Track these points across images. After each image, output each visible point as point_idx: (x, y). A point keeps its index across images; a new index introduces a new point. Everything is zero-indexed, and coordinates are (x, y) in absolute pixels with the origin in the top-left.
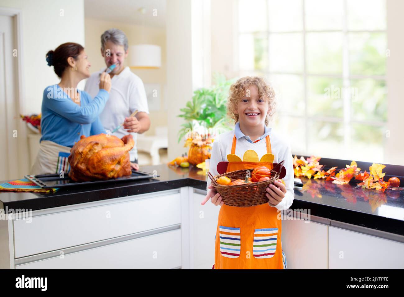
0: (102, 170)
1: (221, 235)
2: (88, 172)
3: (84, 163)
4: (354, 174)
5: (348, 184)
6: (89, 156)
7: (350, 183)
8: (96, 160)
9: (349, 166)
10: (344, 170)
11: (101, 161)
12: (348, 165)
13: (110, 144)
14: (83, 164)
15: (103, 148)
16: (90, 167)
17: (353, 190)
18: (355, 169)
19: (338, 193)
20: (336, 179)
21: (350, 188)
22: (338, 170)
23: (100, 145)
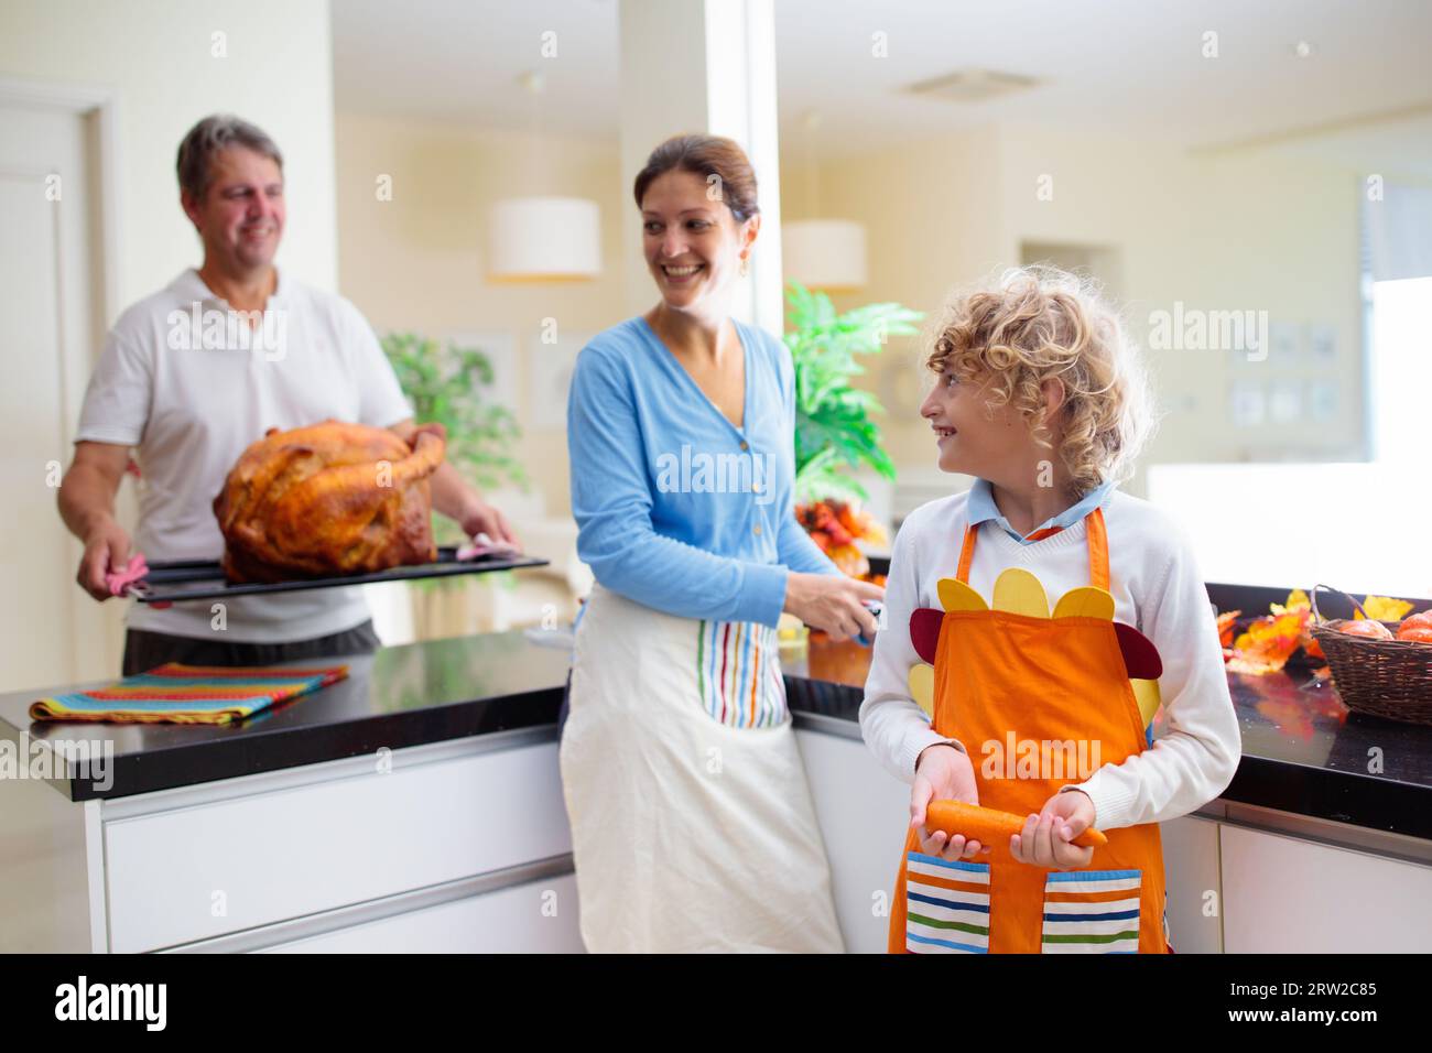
0: (320, 542)
1: (912, 887)
2: (271, 550)
3: (262, 518)
4: (1299, 638)
5: (1282, 673)
6: (276, 496)
7: (1287, 667)
8: (295, 509)
9: (1281, 606)
10: (1263, 622)
11: (313, 511)
12: (1277, 603)
13: (351, 455)
14: (255, 524)
15: (327, 467)
16: (278, 533)
17: (1299, 693)
18: (1305, 618)
19: (1247, 706)
20: (1236, 653)
21: (1290, 688)
22: (1243, 623)
23: (315, 459)
